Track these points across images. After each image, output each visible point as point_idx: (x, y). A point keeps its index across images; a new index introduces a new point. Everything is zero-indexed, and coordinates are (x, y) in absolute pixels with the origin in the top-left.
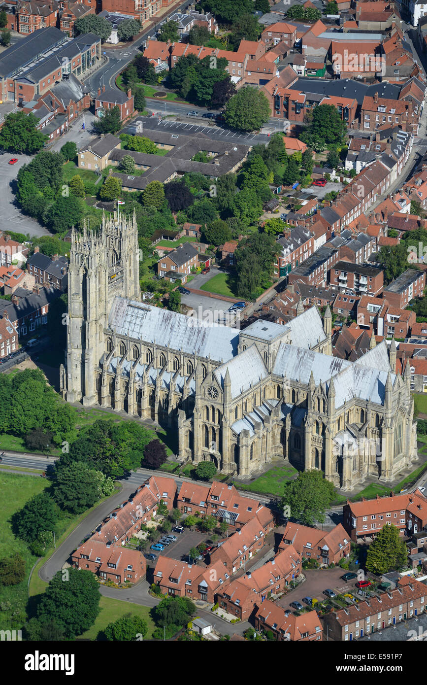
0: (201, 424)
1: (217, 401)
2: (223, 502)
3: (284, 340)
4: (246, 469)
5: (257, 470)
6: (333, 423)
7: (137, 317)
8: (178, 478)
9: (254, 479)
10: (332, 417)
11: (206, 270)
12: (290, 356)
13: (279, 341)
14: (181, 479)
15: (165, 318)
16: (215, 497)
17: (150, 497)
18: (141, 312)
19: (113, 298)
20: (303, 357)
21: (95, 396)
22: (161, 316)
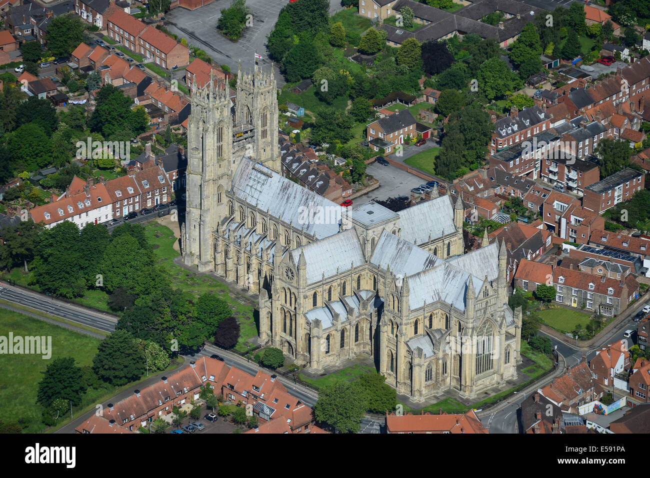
0: (280, 307)
1: (293, 284)
2: (263, 395)
3: (390, 227)
4: (318, 362)
5: (333, 366)
6: (406, 324)
7: (258, 182)
8: (247, 362)
9: (325, 374)
10: (404, 319)
11: (421, 141)
12: (390, 245)
13: (382, 227)
14: (249, 364)
15: (283, 187)
16: (257, 388)
17: (192, 378)
18: (263, 177)
19: (240, 159)
20: (401, 248)
21: (211, 262)
22: (281, 184)
